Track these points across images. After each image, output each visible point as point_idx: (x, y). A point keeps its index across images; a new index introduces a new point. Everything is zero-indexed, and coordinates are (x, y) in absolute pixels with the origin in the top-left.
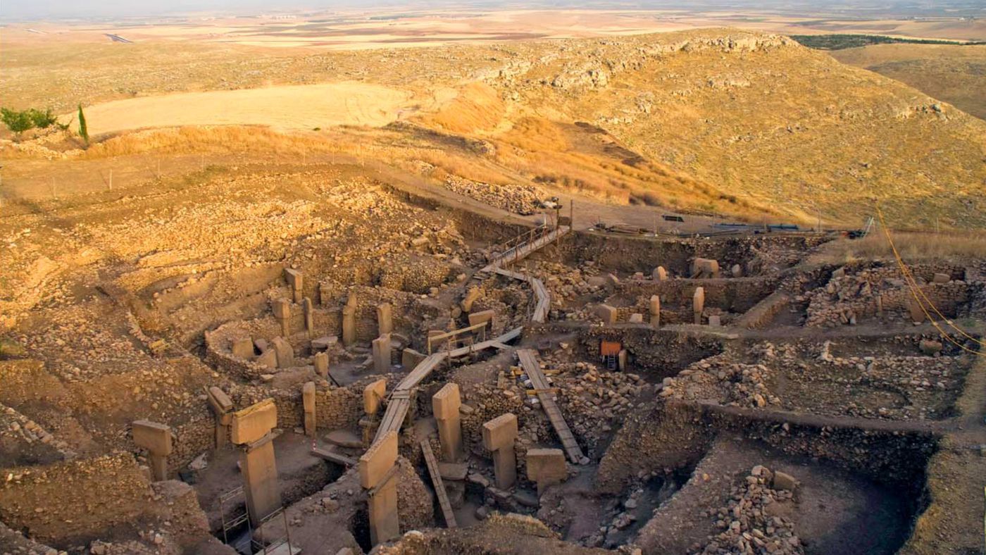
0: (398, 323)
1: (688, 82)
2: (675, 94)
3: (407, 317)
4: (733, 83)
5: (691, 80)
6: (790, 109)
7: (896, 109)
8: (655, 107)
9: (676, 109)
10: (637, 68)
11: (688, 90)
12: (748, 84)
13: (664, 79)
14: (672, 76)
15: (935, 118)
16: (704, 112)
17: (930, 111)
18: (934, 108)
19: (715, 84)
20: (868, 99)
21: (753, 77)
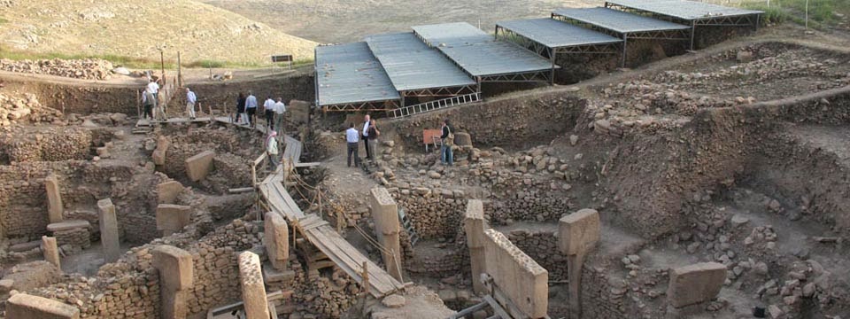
0: (68, 198)
1: (62, 16)
2: (54, 26)
3: (81, 187)
4: (101, 15)
5: (63, 13)
6: (153, 33)
7: (231, 28)
8: (40, 37)
9: (60, 38)
10: (10, 5)
11: (64, 23)
12: (113, 15)
13: (39, 14)
14: (45, 11)
15: (258, 33)
16: (85, 39)
17: (254, 29)
18: (255, 26)
19: (86, 16)
20: (209, 22)
21: (116, 10)
